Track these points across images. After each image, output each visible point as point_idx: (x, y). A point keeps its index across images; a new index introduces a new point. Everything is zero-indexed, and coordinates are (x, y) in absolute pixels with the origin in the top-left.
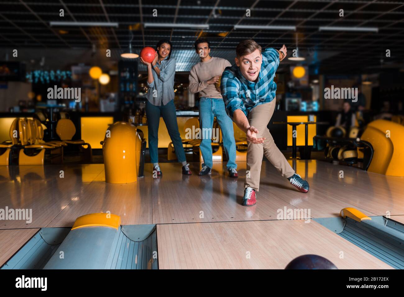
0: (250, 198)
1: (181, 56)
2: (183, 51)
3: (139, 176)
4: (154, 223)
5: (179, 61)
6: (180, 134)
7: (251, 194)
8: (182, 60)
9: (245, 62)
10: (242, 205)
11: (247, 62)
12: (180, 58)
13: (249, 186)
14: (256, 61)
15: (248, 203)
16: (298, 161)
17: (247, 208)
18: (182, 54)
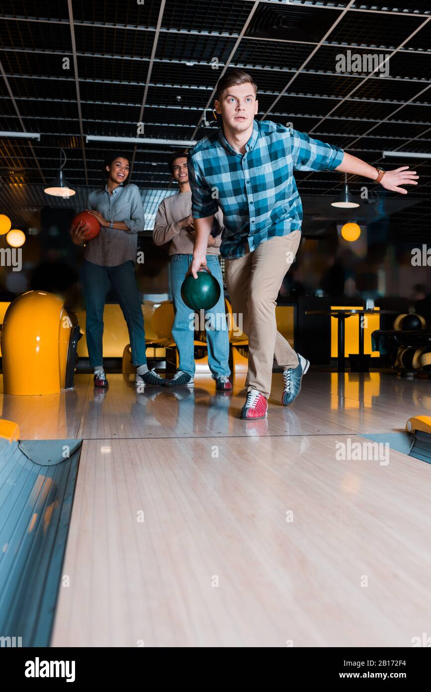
0: (254, 407)
1: (151, 200)
2: (154, 192)
3: (65, 388)
4: (80, 438)
5: (148, 210)
6: (146, 332)
7: (258, 401)
8: (153, 208)
9: (229, 100)
10: (241, 419)
11: (232, 100)
12: (150, 204)
13: (254, 388)
14: (247, 100)
15: (248, 414)
16: (346, 375)
17: (248, 424)
18: (152, 197)
